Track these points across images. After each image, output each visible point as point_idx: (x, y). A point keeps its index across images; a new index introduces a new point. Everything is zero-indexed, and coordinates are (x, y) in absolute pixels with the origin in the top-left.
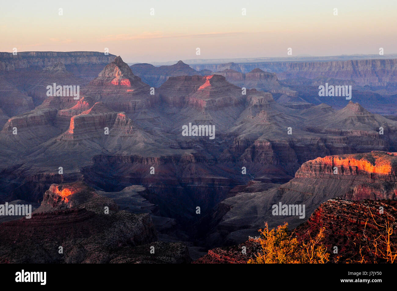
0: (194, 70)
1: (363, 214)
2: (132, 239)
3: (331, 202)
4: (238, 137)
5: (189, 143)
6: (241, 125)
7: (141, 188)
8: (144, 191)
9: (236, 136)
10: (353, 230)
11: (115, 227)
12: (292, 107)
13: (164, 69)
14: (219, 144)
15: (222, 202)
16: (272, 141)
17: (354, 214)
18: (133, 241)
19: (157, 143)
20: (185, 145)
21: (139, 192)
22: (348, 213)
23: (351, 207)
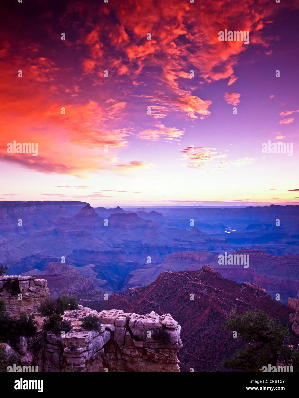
0: (124, 211)
1: (178, 277)
2: (82, 289)
3: (165, 272)
4: (141, 243)
5: (118, 245)
6: (143, 237)
7: (93, 266)
8: (94, 267)
9: (141, 242)
10: (173, 285)
11: (74, 283)
12: (168, 229)
13: (111, 210)
14: (133, 246)
15: (130, 273)
16: (157, 245)
17: (174, 278)
18: (82, 290)
19: (103, 245)
20: (116, 246)
21: (91, 268)
22: (171, 277)
23: (173, 274)
